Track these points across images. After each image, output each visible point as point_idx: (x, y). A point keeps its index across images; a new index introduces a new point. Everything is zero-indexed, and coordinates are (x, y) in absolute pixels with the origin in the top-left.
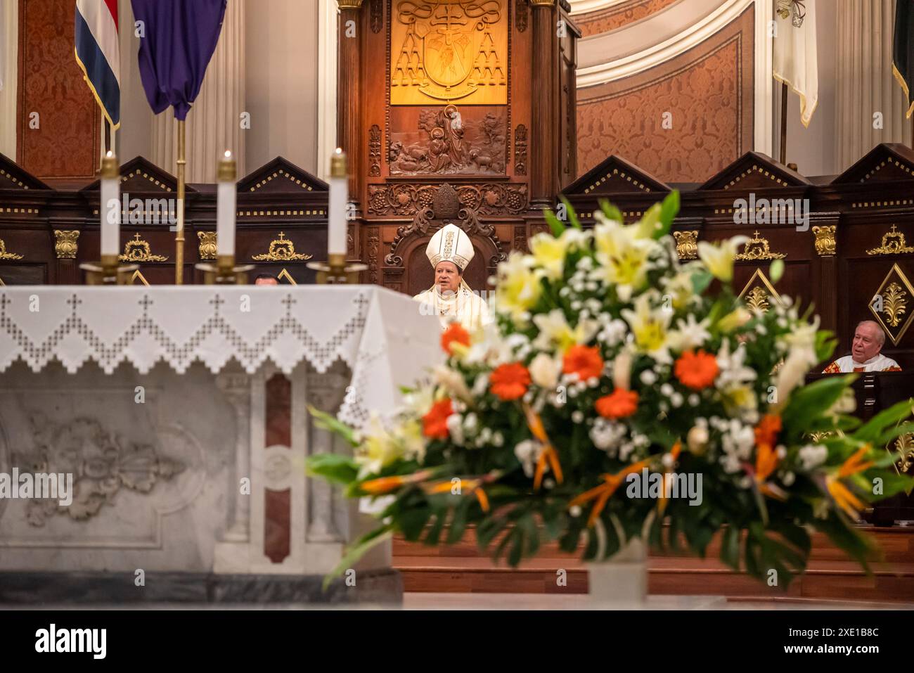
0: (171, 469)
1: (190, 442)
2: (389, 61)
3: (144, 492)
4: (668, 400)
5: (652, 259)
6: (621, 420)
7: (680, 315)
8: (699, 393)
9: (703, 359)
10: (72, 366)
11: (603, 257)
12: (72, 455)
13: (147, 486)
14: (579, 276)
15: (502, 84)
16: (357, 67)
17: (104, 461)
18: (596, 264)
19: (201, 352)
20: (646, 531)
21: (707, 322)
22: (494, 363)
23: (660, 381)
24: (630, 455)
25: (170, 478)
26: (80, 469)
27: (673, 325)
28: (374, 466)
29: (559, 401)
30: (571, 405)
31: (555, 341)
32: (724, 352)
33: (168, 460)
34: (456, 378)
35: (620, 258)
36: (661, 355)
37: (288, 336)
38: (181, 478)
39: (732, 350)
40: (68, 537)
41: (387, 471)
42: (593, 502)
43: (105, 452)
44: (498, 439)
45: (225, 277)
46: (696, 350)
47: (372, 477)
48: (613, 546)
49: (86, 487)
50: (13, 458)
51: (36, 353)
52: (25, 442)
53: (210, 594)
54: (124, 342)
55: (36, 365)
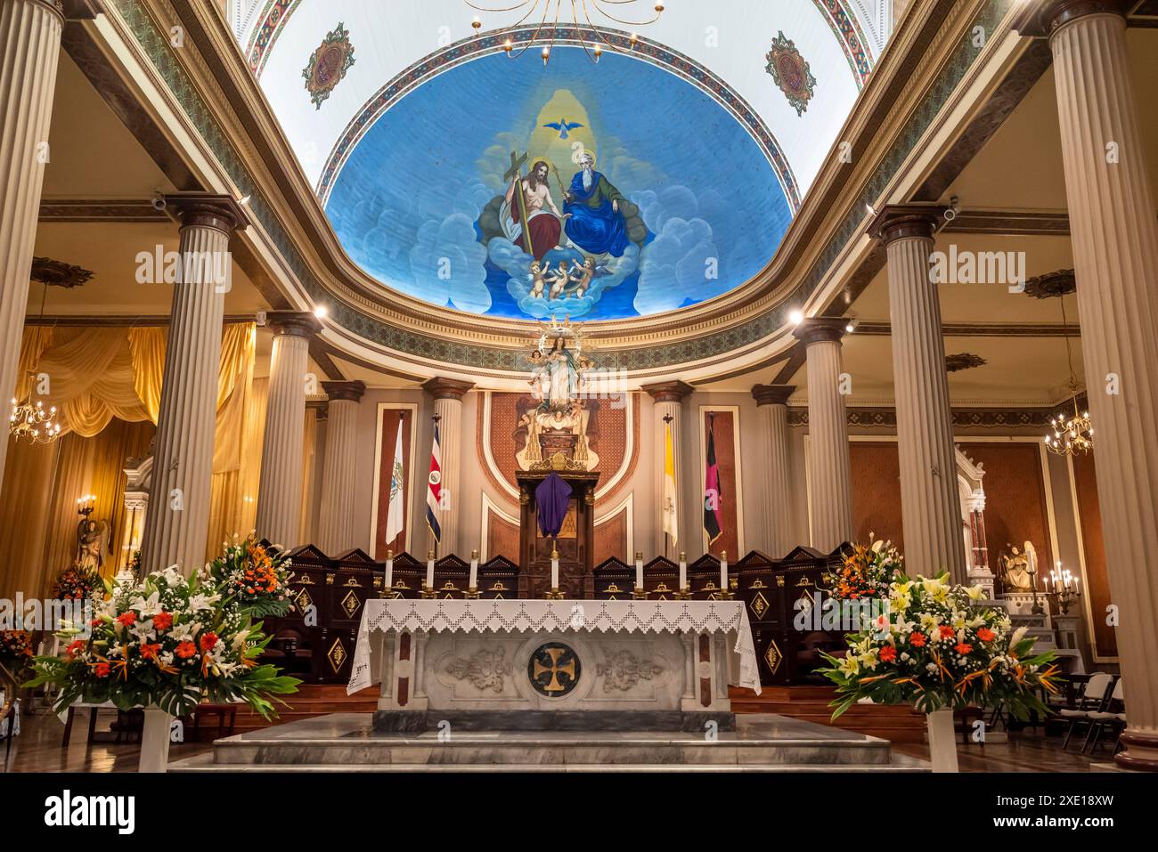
0: (658, 670)
1: (666, 660)
3: (649, 679)
9: (987, 631)
10: (631, 630)
12: (621, 665)
13: (650, 677)
15: (575, 531)
17: (632, 667)
19: (680, 626)
25: (658, 674)
26: (624, 670)
27: (969, 618)
33: (656, 667)
36: (967, 629)
37: (714, 620)
38: (663, 674)
40: (620, 697)
43: (633, 664)
44: (918, 663)
45: (684, 597)
46: (983, 627)
49: (626, 677)
50: (598, 666)
51: (617, 625)
52: (602, 660)
53: (682, 720)
54: (650, 622)
55: (617, 630)
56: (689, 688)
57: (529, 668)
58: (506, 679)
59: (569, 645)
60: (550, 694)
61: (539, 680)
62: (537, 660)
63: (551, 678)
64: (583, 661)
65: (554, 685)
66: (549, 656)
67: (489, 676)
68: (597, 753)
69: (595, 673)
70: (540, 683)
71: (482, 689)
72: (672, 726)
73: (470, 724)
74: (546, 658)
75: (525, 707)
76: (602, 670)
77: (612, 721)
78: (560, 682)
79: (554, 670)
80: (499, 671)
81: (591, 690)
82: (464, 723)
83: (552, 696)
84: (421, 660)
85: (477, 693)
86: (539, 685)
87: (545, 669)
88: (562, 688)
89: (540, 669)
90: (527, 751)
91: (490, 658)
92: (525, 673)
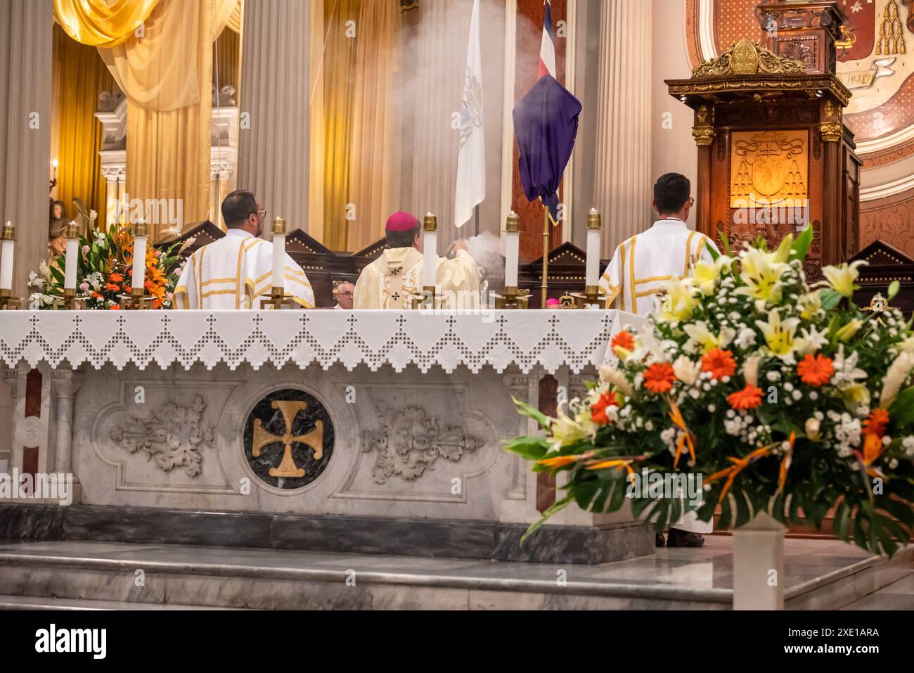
0: (474, 444)
1: (487, 424)
2: (729, 179)
3: (455, 461)
4: (790, 394)
5: (784, 279)
6: (750, 411)
7: (805, 324)
8: (818, 390)
9: (823, 362)
10: (399, 367)
11: (745, 277)
12: (404, 432)
13: (457, 456)
14: (723, 292)
15: (804, 194)
16: (708, 183)
17: (426, 436)
18: (739, 284)
19: (490, 358)
20: (771, 504)
21: (826, 331)
22: (649, 363)
23: (784, 379)
24: (756, 440)
25: (473, 450)
26: (410, 442)
27: (798, 334)
28: (556, 446)
29: (695, 394)
30: (708, 398)
31: (699, 345)
32: (839, 356)
33: (472, 438)
34: (619, 375)
35: (759, 278)
36: (788, 358)
37: (553, 346)
38: (481, 451)
39: (847, 354)
40: (400, 492)
41: (566, 451)
42: (723, 480)
43: (428, 431)
44: (649, 426)
45: (511, 303)
46: (818, 352)
47: (555, 454)
48: (744, 517)
49: (414, 456)
50: (364, 434)
51: (374, 358)
52: (372, 423)
53: (496, 537)
54: (435, 350)
55: (374, 366)
56: (520, 480)
57: (245, 435)
58: (207, 453)
59: (315, 394)
60: (281, 482)
61: (263, 456)
62: (258, 422)
63: (282, 453)
64: (337, 424)
65: (288, 467)
66: (280, 415)
67: (177, 448)
68: (221, 589)
69: (357, 446)
70: (263, 463)
71: (167, 471)
72: (477, 550)
73: (132, 531)
74: (274, 418)
75: (236, 504)
76: (372, 441)
77: (367, 535)
78: (299, 461)
79: (287, 439)
80: (196, 440)
81: (352, 477)
82: (124, 528)
83: (285, 487)
84: (64, 418)
85: (160, 477)
86: (261, 467)
87: (271, 438)
88: (301, 473)
89: (263, 438)
90: (105, 578)
91: (180, 416)
92: (239, 443)
